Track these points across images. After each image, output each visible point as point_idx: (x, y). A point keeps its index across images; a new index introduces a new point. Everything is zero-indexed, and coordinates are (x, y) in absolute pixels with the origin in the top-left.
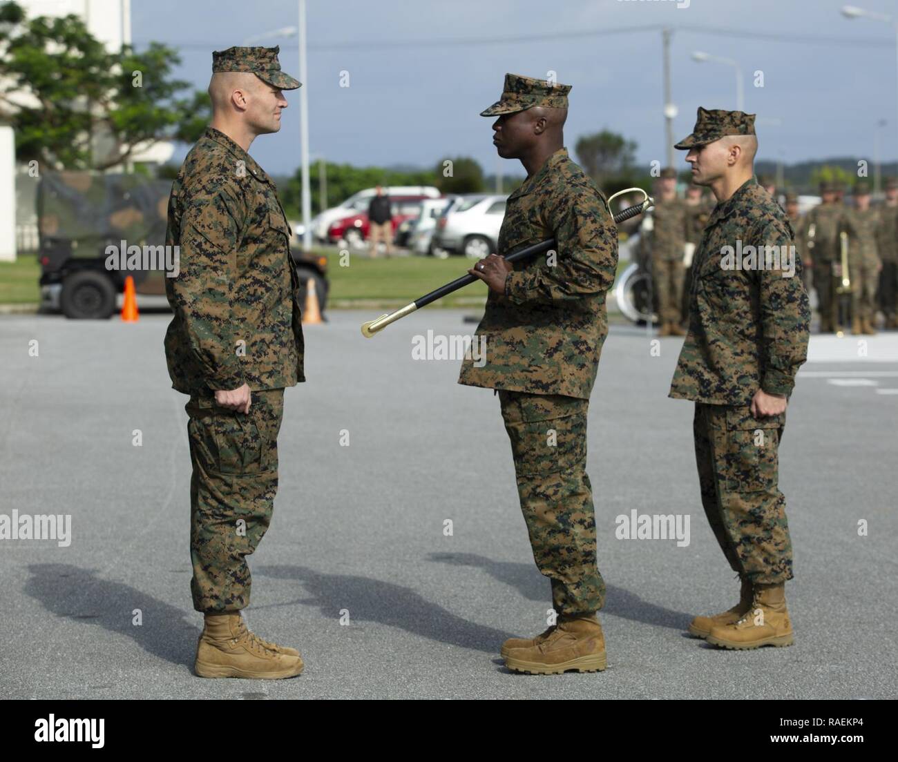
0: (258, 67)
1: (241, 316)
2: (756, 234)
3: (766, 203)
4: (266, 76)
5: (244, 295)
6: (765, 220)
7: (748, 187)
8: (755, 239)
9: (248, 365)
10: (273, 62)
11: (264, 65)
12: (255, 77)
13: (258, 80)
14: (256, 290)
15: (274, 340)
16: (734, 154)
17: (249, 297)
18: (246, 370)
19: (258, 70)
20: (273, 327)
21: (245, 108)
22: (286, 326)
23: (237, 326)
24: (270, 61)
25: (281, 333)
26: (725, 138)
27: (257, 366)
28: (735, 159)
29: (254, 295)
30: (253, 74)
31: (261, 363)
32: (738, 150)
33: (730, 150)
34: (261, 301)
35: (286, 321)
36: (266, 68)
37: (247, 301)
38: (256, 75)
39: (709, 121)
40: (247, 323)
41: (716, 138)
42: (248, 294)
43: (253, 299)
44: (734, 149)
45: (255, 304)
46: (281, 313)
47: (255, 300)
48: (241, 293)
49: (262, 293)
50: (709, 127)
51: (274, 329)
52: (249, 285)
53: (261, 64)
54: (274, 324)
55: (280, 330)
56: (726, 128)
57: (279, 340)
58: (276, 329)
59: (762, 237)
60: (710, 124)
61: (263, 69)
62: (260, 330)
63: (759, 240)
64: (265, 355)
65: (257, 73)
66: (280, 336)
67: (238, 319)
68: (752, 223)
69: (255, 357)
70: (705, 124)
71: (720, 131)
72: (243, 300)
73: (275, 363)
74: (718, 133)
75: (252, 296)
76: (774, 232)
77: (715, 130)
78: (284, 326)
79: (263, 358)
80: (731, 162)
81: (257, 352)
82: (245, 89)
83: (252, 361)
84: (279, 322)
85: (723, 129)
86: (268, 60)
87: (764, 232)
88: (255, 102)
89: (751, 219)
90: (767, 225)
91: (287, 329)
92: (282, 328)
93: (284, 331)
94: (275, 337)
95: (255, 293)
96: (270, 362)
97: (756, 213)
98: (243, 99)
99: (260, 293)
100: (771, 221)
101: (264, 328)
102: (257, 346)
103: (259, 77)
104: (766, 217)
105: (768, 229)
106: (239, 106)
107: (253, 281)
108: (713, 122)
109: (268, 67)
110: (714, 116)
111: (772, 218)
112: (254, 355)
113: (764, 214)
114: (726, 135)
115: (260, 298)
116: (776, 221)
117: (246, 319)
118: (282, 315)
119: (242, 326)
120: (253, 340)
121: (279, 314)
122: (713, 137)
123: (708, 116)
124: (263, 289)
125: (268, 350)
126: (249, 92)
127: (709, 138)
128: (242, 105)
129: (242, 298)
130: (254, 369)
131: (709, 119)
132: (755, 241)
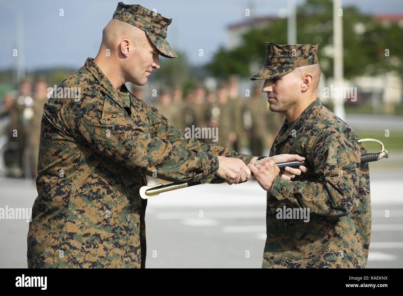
0: (150, 29)
1: (81, 209)
2: (318, 142)
3: (329, 120)
4: (153, 38)
5: (86, 191)
6: (328, 131)
7: (314, 107)
8: (318, 146)
9: (76, 250)
10: (162, 29)
11: (155, 29)
12: (145, 35)
13: (145, 38)
14: (99, 190)
15: (111, 239)
16: (307, 82)
17: (91, 195)
18: (73, 254)
19: (149, 31)
20: (116, 228)
21: (127, 55)
22: (129, 232)
23: (76, 216)
24: (161, 28)
25: (120, 236)
26: (297, 69)
27: (83, 254)
28: (308, 86)
29: (96, 193)
30: (144, 32)
31: (87, 252)
32: (309, 78)
33: (303, 79)
34: (101, 200)
35: (130, 228)
36: (156, 32)
37: (89, 197)
38: (146, 33)
39: (282, 56)
40: (85, 216)
41: (290, 70)
42: (91, 191)
43: (94, 196)
44: (306, 78)
45: (95, 201)
46: (128, 220)
47: (96, 198)
48: (84, 189)
49: (104, 194)
50: (283, 60)
51: (116, 231)
52: (93, 184)
53: (154, 27)
54: (118, 227)
55: (121, 233)
56: (298, 60)
57: (116, 240)
58: (118, 231)
59: (324, 144)
60: (283, 57)
61: (153, 32)
62: (98, 226)
63: (321, 147)
64: (94, 247)
65: (147, 32)
66: (118, 238)
67: (78, 210)
68: (315, 133)
69: (84, 246)
70: (279, 58)
71: (293, 63)
72: (85, 195)
73: (102, 257)
74: (291, 65)
75: (94, 193)
76: (335, 141)
77: (288, 63)
78: (127, 231)
79: (91, 250)
80: (304, 89)
81: (87, 242)
82: (133, 41)
83: (80, 248)
84: (124, 227)
85: (295, 62)
86: (160, 26)
87: (326, 140)
88: (136, 54)
89: (315, 130)
90: (329, 135)
91: (128, 235)
92: (124, 232)
93: (125, 235)
94: (113, 237)
95: (97, 192)
96: (97, 254)
97: (320, 126)
98: (128, 48)
99: (102, 193)
100: (332, 132)
101: (106, 226)
102: (88, 238)
103: (147, 36)
104: (329, 129)
105: (331, 138)
106: (123, 52)
107: (97, 181)
108: (286, 56)
109: (158, 31)
110: (286, 50)
111: (334, 130)
112: (83, 244)
113: (327, 127)
114: (298, 66)
115: (100, 197)
116: (337, 134)
117: (84, 212)
118: (129, 222)
119: (79, 216)
120: (86, 232)
121: (127, 220)
122: (287, 69)
123: (280, 50)
124: (105, 191)
125: (100, 245)
126: (135, 45)
127: (284, 71)
128: (125, 52)
129: (85, 193)
130: (80, 256)
131: (282, 53)
132: (318, 148)
